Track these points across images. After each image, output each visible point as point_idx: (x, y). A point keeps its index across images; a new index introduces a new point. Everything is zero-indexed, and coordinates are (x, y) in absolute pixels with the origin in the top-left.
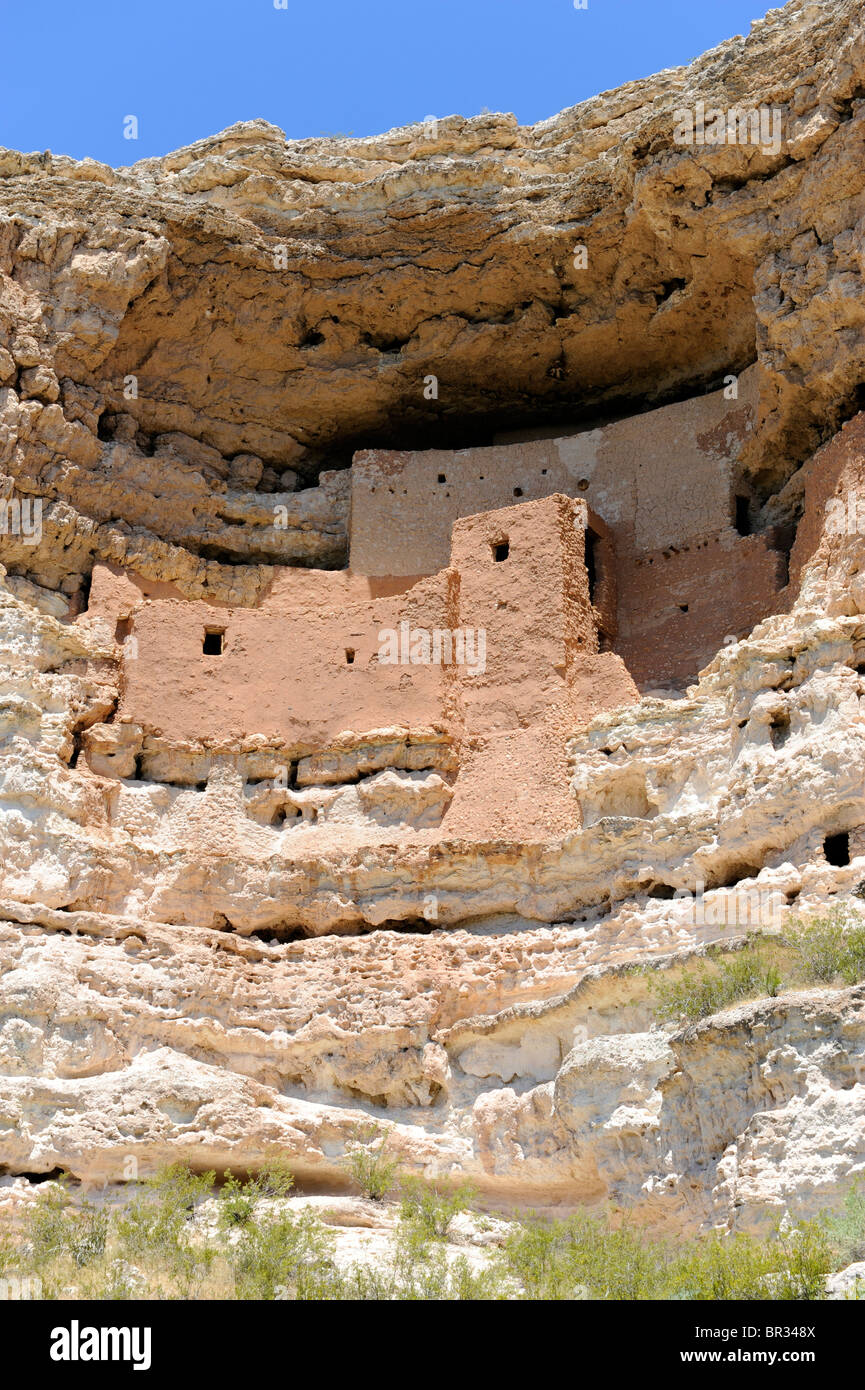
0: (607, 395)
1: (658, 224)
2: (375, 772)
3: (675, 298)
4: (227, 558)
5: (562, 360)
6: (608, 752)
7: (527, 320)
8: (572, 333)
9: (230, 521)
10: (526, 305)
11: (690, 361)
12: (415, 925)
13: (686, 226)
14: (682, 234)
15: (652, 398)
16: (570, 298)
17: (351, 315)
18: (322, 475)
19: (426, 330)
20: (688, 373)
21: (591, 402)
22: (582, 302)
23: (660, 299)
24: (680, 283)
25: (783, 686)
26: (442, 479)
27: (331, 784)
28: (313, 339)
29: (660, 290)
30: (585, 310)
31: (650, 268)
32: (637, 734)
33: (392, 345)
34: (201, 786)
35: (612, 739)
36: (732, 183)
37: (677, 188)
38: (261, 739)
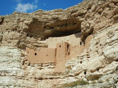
0: (71, 33)
2: (49, 65)
4: (37, 46)
7: (63, 26)
8: (67, 27)
9: (38, 43)
10: (63, 25)
11: (77, 30)
12: (51, 79)
13: (76, 19)
17: (49, 26)
18: (46, 39)
19: (55, 27)
22: (68, 25)
23: (74, 25)
25: (82, 59)
26: (56, 40)
27: (45, 66)
28: (45, 28)
31: (73, 22)
32: (70, 62)
33: (52, 28)
34: (34, 66)
35: (69, 63)
36: (79, 16)
37: (75, 16)
38: (39, 63)
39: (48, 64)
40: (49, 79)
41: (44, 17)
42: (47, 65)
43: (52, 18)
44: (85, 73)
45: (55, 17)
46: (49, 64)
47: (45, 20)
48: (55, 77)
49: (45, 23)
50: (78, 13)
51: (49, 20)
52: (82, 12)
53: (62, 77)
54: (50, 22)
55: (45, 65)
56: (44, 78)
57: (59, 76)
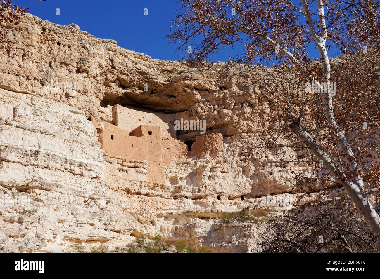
0: (147, 106)
1: (180, 89)
2: (137, 167)
3: (172, 98)
5: (146, 99)
6: (170, 172)
8: (153, 97)
11: (165, 106)
12: (147, 195)
13: (185, 91)
14: (184, 92)
15: (154, 109)
16: (155, 91)
17: (122, 81)
18: (108, 106)
20: (164, 108)
21: (144, 106)
22: (157, 93)
23: (170, 97)
24: (175, 97)
26: (128, 113)
27: (128, 167)
28: (114, 82)
29: (170, 96)
30: (157, 94)
31: (171, 93)
32: (176, 170)
33: (124, 88)
34: (110, 163)
35: (173, 170)
36: (196, 89)
37: (188, 86)
38: (120, 157)
39: (137, 165)
40: (144, 195)
41: (120, 61)
42: (133, 165)
43: (138, 69)
44: (219, 198)
45: (144, 69)
46: (139, 165)
47: (123, 68)
48: (155, 193)
49: (121, 73)
50: (196, 84)
51: (127, 71)
52: (207, 86)
53: (166, 196)
54: (129, 74)
55: (129, 164)
56: (133, 191)
57: (161, 193)
